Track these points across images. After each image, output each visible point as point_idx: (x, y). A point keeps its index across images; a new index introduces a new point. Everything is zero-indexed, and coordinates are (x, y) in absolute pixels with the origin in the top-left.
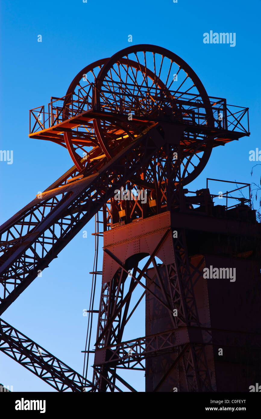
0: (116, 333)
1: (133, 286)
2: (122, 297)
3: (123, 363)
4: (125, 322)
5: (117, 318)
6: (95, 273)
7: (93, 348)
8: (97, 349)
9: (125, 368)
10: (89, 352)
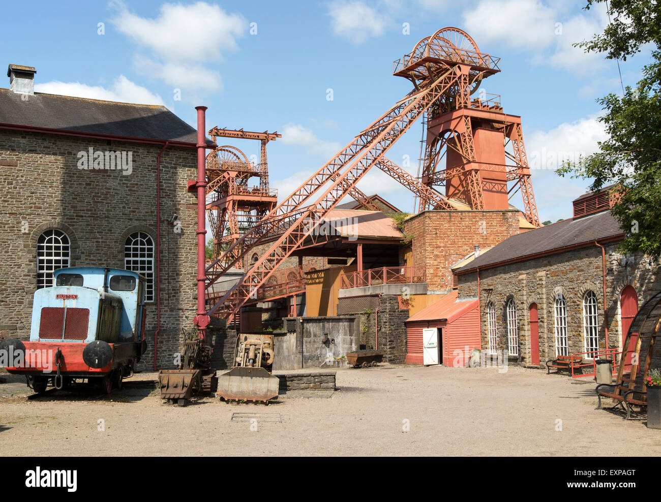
0: (433, 169)
1: (441, 147)
2: (435, 152)
3: (434, 183)
4: (437, 163)
5: (433, 162)
6: (422, 141)
7: (421, 176)
8: (423, 177)
9: (436, 185)
10: (418, 178)
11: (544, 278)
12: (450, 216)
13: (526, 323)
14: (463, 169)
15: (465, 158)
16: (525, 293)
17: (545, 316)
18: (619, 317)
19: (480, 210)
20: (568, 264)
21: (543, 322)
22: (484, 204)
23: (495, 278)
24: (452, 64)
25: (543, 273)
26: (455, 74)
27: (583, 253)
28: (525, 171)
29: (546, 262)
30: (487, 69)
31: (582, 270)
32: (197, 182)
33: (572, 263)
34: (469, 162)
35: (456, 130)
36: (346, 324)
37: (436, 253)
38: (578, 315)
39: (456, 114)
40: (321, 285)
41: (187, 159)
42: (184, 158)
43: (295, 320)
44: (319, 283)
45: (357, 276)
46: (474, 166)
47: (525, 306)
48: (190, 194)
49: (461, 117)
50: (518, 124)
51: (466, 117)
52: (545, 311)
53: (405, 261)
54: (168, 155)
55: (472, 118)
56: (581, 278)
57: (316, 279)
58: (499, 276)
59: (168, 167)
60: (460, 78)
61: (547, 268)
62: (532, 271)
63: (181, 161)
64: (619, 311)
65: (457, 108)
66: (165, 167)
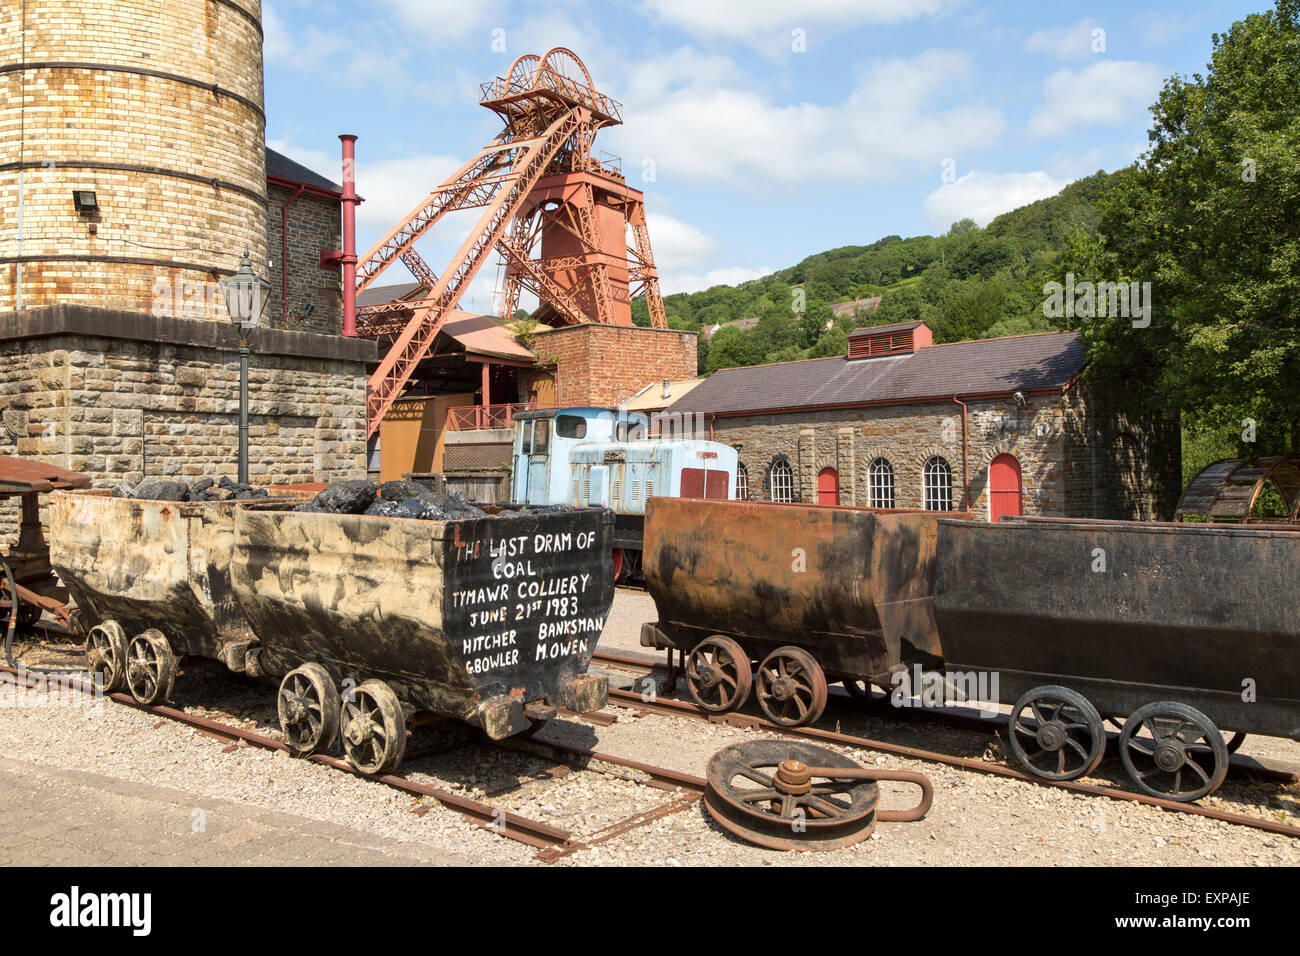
11: (852, 437)
12: (619, 334)
13: (814, 493)
14: (584, 260)
15: (586, 244)
16: (813, 453)
17: (853, 485)
18: (988, 491)
19: (602, 323)
20: (897, 420)
21: (849, 493)
22: (609, 316)
23: (747, 430)
24: (572, 105)
25: (851, 430)
26: (575, 120)
27: (925, 410)
28: (652, 272)
29: (854, 416)
30: (610, 118)
31: (925, 431)
32: (344, 256)
33: (905, 419)
34: (593, 252)
35: (571, 201)
36: (492, 485)
37: (602, 385)
38: (916, 486)
39: (571, 178)
40: (419, 423)
41: (319, 214)
42: (315, 213)
43: (433, 478)
44: (414, 419)
45: (482, 412)
46: (601, 258)
47: (814, 471)
48: (323, 271)
49: (581, 183)
50: (640, 203)
51: (587, 185)
52: (853, 479)
53: (535, 393)
54: (295, 205)
55: (593, 187)
56: (923, 440)
57: (407, 412)
58: (754, 428)
59: (295, 226)
60: (579, 126)
61: (858, 423)
62: (825, 425)
63: (311, 217)
64: (988, 483)
65: (573, 169)
66: (291, 225)
